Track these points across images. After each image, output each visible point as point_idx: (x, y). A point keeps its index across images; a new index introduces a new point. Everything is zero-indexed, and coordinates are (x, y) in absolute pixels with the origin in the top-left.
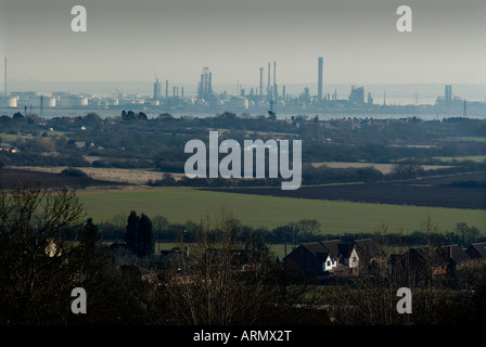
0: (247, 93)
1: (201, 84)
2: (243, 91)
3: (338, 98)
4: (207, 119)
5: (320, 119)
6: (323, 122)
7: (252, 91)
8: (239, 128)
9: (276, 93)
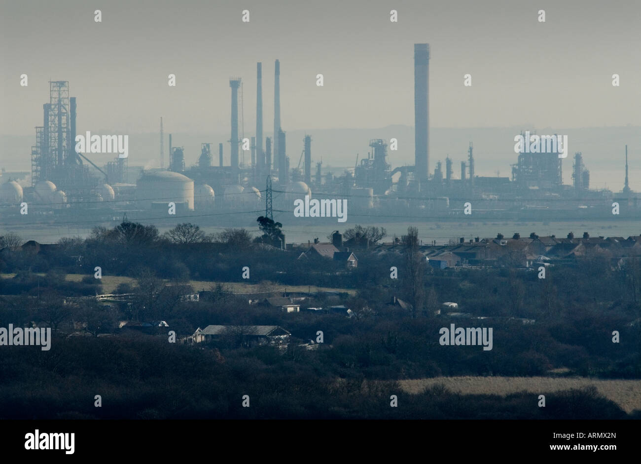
0: (191, 160)
1: (44, 134)
2: (177, 155)
3: (479, 173)
4: (64, 245)
5: (424, 240)
6: (434, 249)
7: (205, 156)
8: (166, 273)
9: (283, 159)
